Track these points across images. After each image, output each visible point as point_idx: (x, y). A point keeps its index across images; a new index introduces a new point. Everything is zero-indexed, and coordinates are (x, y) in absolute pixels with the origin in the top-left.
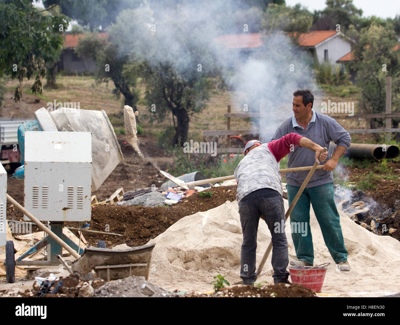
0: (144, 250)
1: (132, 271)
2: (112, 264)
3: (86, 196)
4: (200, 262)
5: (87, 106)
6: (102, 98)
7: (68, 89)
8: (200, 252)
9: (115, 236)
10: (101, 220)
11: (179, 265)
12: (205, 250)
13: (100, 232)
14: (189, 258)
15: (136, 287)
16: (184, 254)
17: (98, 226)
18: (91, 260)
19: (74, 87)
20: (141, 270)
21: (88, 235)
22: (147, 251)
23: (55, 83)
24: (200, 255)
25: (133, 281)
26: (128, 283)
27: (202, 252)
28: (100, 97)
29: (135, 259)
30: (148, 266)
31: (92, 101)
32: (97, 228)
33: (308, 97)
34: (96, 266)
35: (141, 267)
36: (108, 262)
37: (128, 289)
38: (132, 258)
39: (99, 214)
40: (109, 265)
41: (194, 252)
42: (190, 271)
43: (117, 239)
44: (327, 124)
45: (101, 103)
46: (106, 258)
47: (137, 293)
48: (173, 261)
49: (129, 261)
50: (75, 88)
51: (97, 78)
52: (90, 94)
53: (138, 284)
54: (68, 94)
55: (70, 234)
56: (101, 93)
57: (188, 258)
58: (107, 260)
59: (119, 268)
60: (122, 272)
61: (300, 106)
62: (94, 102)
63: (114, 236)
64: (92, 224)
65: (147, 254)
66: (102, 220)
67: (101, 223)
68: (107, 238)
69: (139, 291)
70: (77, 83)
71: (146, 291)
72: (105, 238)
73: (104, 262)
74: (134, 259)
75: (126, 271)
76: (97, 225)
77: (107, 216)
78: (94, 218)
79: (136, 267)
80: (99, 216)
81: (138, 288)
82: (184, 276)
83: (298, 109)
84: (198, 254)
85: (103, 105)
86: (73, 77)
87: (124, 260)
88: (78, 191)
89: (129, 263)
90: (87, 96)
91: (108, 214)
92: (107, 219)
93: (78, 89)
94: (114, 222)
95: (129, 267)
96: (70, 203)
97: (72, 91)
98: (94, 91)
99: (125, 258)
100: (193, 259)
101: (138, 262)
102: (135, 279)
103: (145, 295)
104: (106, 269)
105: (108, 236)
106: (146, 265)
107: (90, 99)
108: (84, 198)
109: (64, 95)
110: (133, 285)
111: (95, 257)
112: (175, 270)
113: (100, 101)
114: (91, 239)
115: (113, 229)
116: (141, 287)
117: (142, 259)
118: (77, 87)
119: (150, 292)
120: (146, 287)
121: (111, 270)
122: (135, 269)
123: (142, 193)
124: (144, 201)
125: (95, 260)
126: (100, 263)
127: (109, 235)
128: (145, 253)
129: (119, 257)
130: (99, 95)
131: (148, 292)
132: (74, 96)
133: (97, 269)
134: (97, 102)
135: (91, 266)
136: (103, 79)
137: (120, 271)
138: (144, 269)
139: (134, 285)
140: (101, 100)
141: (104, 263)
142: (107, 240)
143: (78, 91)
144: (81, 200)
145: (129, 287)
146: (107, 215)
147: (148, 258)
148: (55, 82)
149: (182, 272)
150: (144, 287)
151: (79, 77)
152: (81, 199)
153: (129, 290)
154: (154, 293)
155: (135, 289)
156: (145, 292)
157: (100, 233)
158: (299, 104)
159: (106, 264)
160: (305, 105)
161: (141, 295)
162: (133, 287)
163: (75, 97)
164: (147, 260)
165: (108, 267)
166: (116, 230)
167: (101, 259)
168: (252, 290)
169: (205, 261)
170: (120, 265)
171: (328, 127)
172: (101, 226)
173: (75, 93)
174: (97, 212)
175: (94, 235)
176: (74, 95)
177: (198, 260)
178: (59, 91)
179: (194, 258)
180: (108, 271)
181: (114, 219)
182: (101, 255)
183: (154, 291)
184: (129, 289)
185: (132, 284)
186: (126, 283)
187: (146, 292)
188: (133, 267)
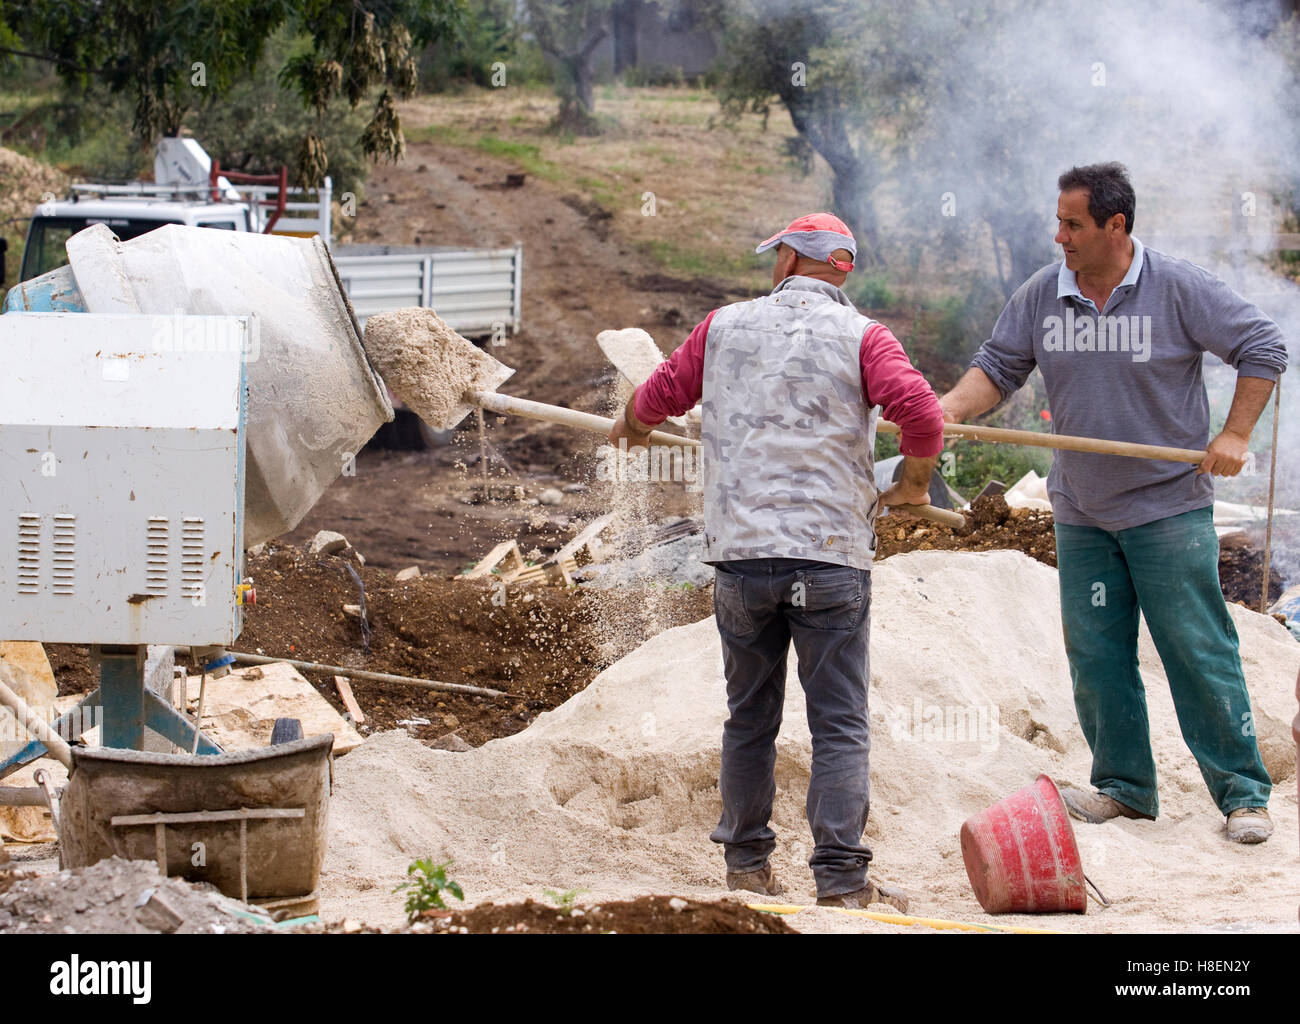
0: (292, 760)
1: (251, 835)
2: (173, 809)
3: (216, 554)
4: (686, 800)
5: (698, 199)
6: (758, 171)
7: (639, 134)
8: (684, 763)
9: (475, 694)
10: (428, 636)
11: (595, 811)
12: (703, 756)
13: (424, 681)
14: (641, 786)
15: (118, 899)
16: (618, 770)
17: (415, 658)
18: (95, 792)
19: (661, 126)
20: (287, 832)
21: (372, 690)
22: (302, 762)
23: (590, 114)
24: (684, 775)
25: (110, 878)
26: (90, 885)
27: (691, 764)
28: (751, 167)
29: (260, 794)
30: (314, 819)
31: (719, 183)
32: (412, 666)
33: (1109, 194)
34: (116, 814)
35: (285, 821)
36: (157, 801)
37: (88, 908)
38: (247, 789)
39: (422, 613)
40: (164, 812)
41: (660, 765)
42: (639, 833)
43: (481, 707)
44: (1184, 293)
45: (752, 190)
46: (150, 787)
47: (123, 920)
48: (573, 794)
49: (236, 798)
50: (662, 134)
51: (725, 96)
52: (718, 153)
53: (128, 888)
54: (632, 155)
55: (299, 685)
56: (757, 152)
57: (636, 784)
58: (154, 795)
59: (199, 825)
60: (211, 838)
61: (1080, 226)
62: (728, 187)
63: (469, 696)
64: (392, 652)
65: (304, 773)
66: (433, 636)
67: (426, 646)
68: (442, 704)
69: (128, 916)
70: (676, 115)
71: (153, 913)
72: (435, 705)
73: (143, 800)
74: (255, 790)
75: (228, 834)
76: (410, 654)
77: (450, 622)
78: (403, 629)
79: (264, 821)
80: (422, 622)
81: (124, 903)
82: (603, 853)
83: (1075, 235)
84: (677, 771)
85: (759, 199)
86: (669, 92)
87: (217, 795)
88: (187, 536)
89: (235, 806)
90: (706, 161)
91: (457, 613)
92: (450, 634)
93: (677, 136)
94: (478, 643)
95: (238, 822)
96: (157, 576)
97: (651, 144)
98: (734, 145)
99: (222, 788)
100: (655, 787)
101: (271, 804)
102: (119, 870)
103: (149, 928)
104: (150, 829)
105: (445, 694)
106: (300, 813)
107: (713, 175)
108: (206, 559)
109: (620, 156)
110: (107, 893)
111: (108, 783)
112: (572, 830)
113: (750, 183)
114: (382, 705)
115: (472, 671)
116: (135, 900)
117: (284, 791)
118: (671, 129)
119: (168, 919)
120: (152, 901)
121: (172, 832)
122: (264, 828)
123: (678, 533)
124: (676, 564)
125: (112, 795)
126: (129, 805)
127: (451, 692)
128: (296, 771)
129: (198, 785)
130: (750, 161)
131: (159, 917)
132: (656, 163)
133: (117, 828)
134: (740, 188)
135: (97, 816)
136: (750, 103)
137: (206, 835)
138: (296, 830)
139: (112, 892)
140: (755, 177)
141: (141, 804)
142: (443, 710)
143: (675, 145)
144: (194, 568)
145: (93, 900)
146: (452, 616)
147: (309, 789)
148: (592, 110)
149: (597, 837)
150: (144, 901)
151: (690, 93)
152: (197, 563)
153: (91, 911)
154: (181, 923)
155: (114, 908)
156: (149, 917)
157: (417, 686)
158: (1077, 217)
159: (152, 808)
160: (1101, 223)
161: (134, 928)
162: (110, 899)
163: (661, 165)
164: (304, 794)
165: (160, 818)
166: (481, 672)
167: (133, 790)
168: (540, 917)
169: (703, 799)
170: (204, 812)
171: (1186, 306)
172: (424, 658)
173: (659, 152)
174: (416, 608)
175: (396, 693)
176: (657, 158)
177: (676, 791)
178: (602, 142)
179: (659, 786)
180: (161, 833)
181: (474, 630)
182: (131, 778)
183: (182, 917)
184: (92, 905)
185: (105, 887)
186: (84, 882)
187: (154, 920)
188: (253, 823)
